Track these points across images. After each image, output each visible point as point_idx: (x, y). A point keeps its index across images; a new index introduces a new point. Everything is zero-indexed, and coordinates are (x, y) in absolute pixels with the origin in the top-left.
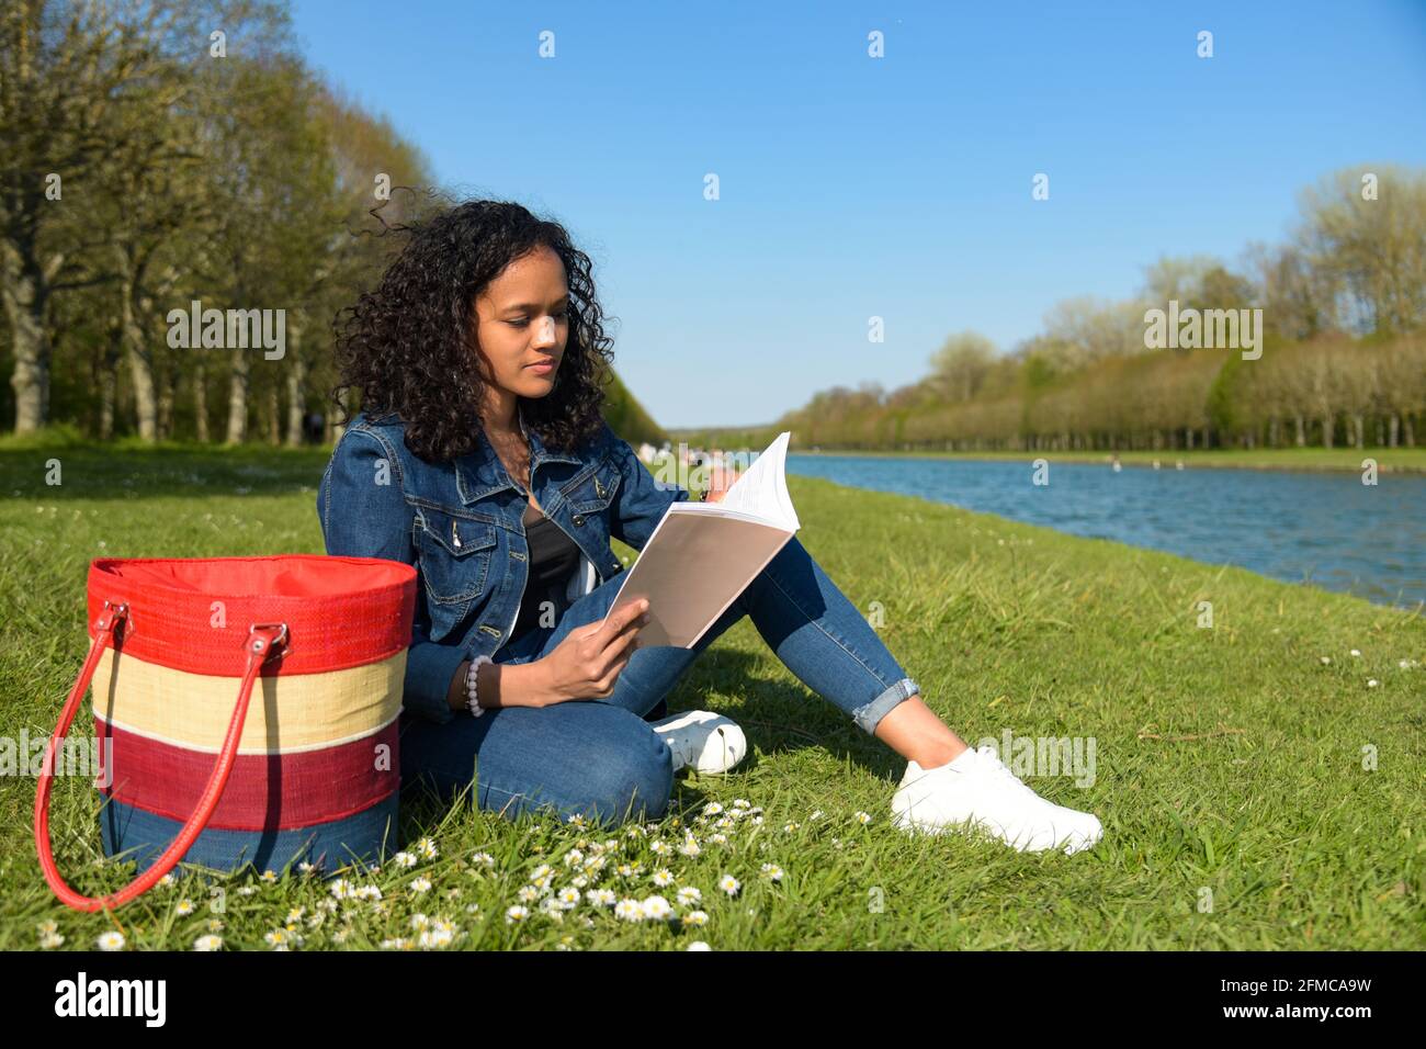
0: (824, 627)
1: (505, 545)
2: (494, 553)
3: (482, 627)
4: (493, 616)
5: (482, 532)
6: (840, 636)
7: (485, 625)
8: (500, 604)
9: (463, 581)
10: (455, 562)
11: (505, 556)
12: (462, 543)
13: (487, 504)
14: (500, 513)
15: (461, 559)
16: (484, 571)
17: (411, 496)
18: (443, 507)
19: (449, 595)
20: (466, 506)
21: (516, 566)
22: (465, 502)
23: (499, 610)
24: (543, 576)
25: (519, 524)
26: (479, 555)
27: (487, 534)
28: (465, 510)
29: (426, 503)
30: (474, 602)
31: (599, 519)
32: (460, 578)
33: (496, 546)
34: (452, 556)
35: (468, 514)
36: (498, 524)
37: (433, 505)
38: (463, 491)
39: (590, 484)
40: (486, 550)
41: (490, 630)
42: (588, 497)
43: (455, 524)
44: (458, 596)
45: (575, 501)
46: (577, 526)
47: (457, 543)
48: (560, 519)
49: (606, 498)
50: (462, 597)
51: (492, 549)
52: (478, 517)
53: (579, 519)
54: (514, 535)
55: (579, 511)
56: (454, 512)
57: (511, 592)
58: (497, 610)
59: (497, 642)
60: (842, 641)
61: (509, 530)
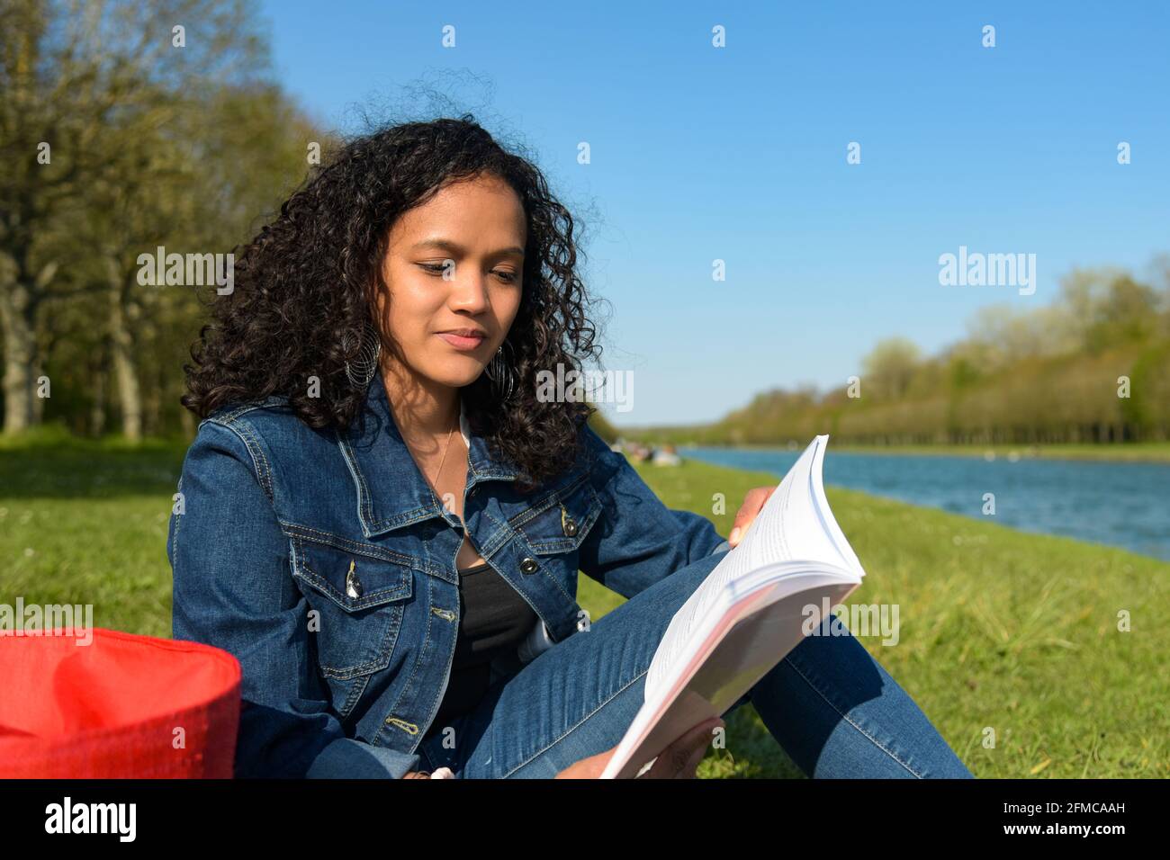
0: (865, 726)
1: (425, 597)
2: (409, 610)
3: (389, 720)
4: (405, 702)
5: (391, 578)
6: (888, 740)
7: (395, 716)
8: (414, 683)
9: (358, 648)
10: (350, 619)
11: (425, 613)
12: (360, 591)
13: (401, 539)
14: (421, 551)
15: (358, 615)
16: (392, 634)
17: (286, 523)
18: (336, 540)
19: (337, 667)
20: (371, 539)
21: (440, 627)
22: (368, 534)
23: (413, 693)
24: (478, 645)
25: (449, 568)
26: (385, 610)
27: (399, 581)
28: (370, 545)
29: (307, 533)
30: (375, 678)
31: (562, 564)
32: (355, 643)
33: (412, 599)
34: (344, 612)
35: (374, 551)
36: (416, 567)
37: (317, 535)
38: (367, 519)
39: (554, 515)
40: (398, 603)
41: (401, 724)
42: (549, 532)
43: (352, 565)
44: (352, 668)
45: (532, 537)
46: (526, 573)
47: (352, 593)
48: (502, 562)
49: (575, 535)
50: (355, 671)
51: (406, 602)
52: (388, 555)
53: (532, 564)
54: (440, 584)
55: (532, 550)
56: (353, 546)
57: (431, 665)
58: (410, 693)
59: (413, 742)
60: (890, 746)
61: (434, 577)
